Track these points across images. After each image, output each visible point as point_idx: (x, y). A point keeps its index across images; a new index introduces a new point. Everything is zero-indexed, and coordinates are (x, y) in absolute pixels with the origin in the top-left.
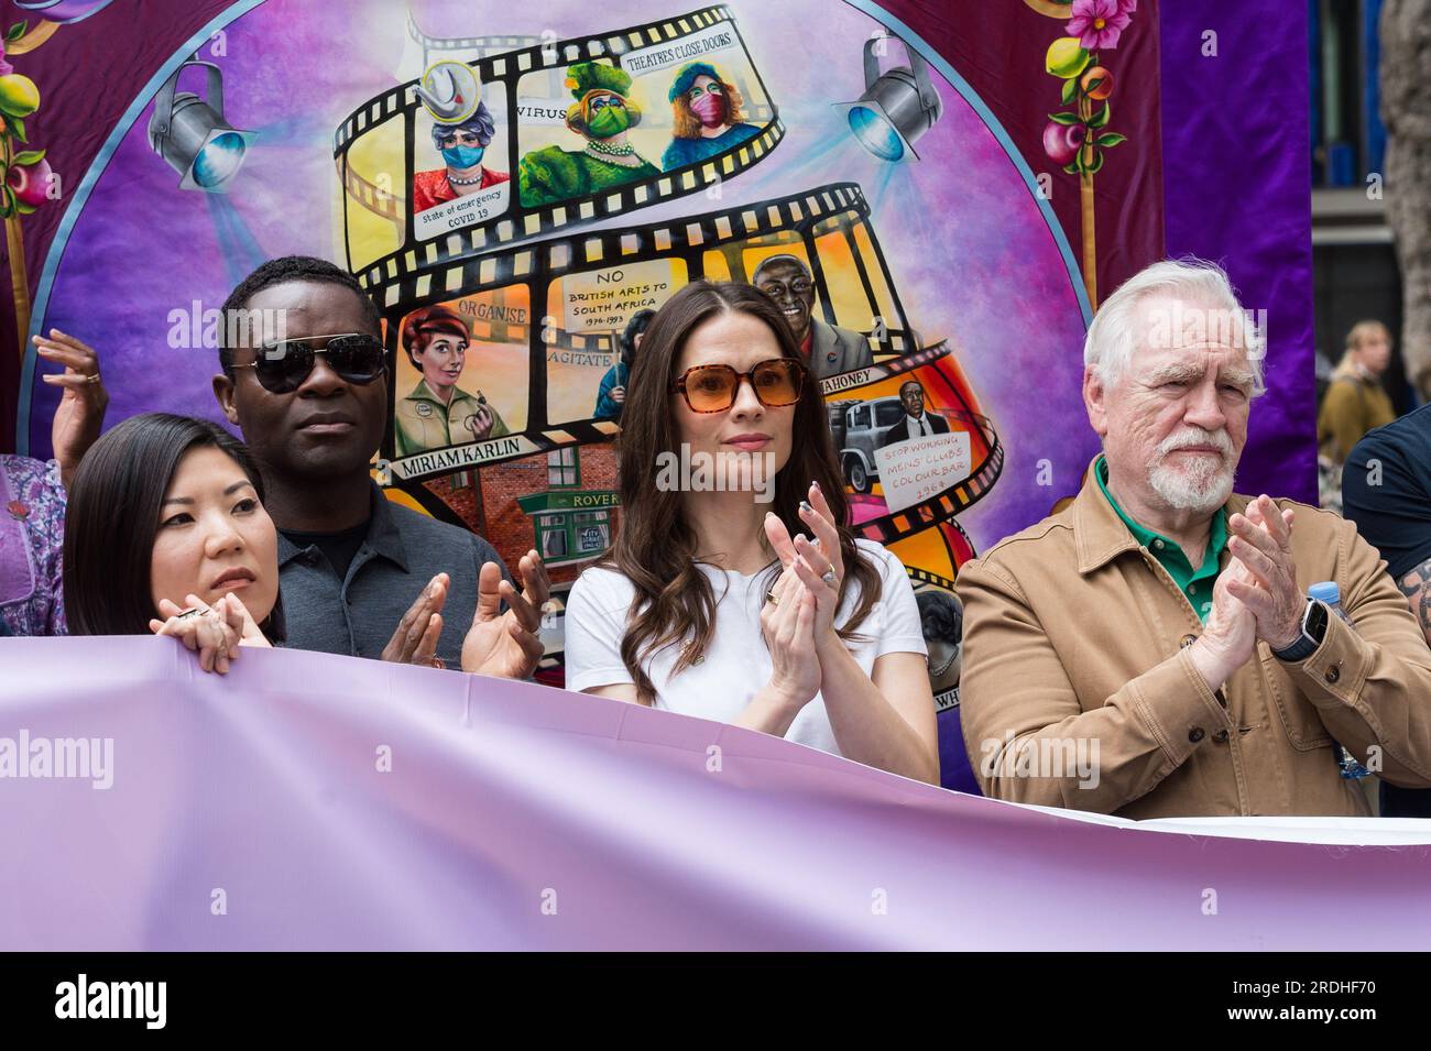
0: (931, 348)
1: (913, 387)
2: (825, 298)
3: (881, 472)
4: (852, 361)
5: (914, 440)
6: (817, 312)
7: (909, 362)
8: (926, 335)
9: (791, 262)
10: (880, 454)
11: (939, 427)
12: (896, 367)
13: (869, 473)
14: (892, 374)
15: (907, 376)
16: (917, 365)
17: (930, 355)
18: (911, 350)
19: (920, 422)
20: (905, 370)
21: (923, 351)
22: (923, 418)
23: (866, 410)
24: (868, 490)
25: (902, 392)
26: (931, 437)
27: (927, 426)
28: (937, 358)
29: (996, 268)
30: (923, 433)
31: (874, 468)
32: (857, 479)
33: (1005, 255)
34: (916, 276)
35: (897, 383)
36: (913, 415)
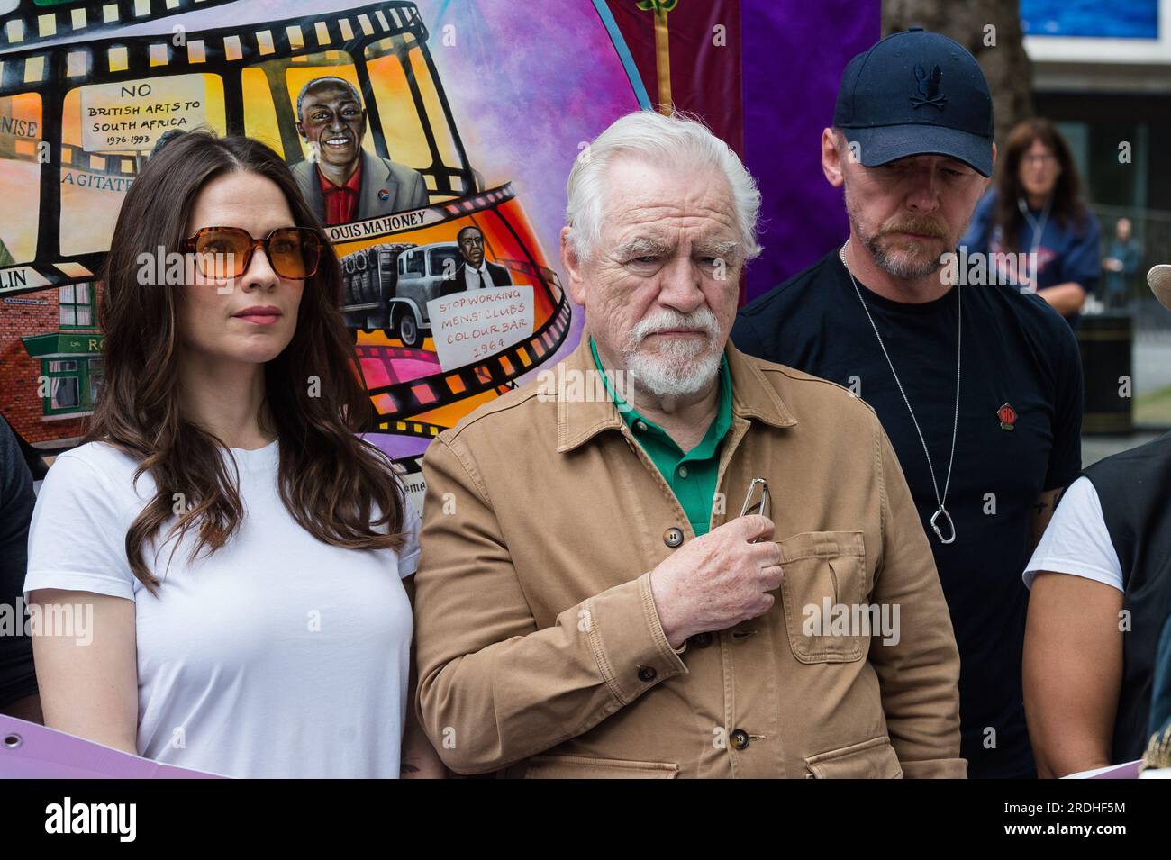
0: (493, 191)
1: (472, 233)
2: (377, 128)
3: (434, 326)
4: (405, 200)
5: (473, 292)
6: (368, 144)
7: (468, 205)
8: (488, 177)
9: (339, 86)
10: (434, 306)
11: (501, 279)
12: (454, 210)
13: (421, 325)
14: (450, 217)
15: (466, 221)
16: (477, 209)
17: (491, 198)
18: (471, 191)
19: (480, 273)
20: (464, 213)
21: (483, 194)
22: (483, 268)
23: (420, 255)
24: (419, 344)
25: (460, 238)
26: (491, 290)
27: (487, 278)
28: (499, 202)
29: (564, 106)
30: (482, 285)
31: (427, 321)
32: (407, 332)
33: (577, 93)
34: (479, 110)
35: (454, 227)
36: (472, 264)
